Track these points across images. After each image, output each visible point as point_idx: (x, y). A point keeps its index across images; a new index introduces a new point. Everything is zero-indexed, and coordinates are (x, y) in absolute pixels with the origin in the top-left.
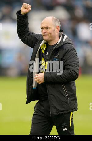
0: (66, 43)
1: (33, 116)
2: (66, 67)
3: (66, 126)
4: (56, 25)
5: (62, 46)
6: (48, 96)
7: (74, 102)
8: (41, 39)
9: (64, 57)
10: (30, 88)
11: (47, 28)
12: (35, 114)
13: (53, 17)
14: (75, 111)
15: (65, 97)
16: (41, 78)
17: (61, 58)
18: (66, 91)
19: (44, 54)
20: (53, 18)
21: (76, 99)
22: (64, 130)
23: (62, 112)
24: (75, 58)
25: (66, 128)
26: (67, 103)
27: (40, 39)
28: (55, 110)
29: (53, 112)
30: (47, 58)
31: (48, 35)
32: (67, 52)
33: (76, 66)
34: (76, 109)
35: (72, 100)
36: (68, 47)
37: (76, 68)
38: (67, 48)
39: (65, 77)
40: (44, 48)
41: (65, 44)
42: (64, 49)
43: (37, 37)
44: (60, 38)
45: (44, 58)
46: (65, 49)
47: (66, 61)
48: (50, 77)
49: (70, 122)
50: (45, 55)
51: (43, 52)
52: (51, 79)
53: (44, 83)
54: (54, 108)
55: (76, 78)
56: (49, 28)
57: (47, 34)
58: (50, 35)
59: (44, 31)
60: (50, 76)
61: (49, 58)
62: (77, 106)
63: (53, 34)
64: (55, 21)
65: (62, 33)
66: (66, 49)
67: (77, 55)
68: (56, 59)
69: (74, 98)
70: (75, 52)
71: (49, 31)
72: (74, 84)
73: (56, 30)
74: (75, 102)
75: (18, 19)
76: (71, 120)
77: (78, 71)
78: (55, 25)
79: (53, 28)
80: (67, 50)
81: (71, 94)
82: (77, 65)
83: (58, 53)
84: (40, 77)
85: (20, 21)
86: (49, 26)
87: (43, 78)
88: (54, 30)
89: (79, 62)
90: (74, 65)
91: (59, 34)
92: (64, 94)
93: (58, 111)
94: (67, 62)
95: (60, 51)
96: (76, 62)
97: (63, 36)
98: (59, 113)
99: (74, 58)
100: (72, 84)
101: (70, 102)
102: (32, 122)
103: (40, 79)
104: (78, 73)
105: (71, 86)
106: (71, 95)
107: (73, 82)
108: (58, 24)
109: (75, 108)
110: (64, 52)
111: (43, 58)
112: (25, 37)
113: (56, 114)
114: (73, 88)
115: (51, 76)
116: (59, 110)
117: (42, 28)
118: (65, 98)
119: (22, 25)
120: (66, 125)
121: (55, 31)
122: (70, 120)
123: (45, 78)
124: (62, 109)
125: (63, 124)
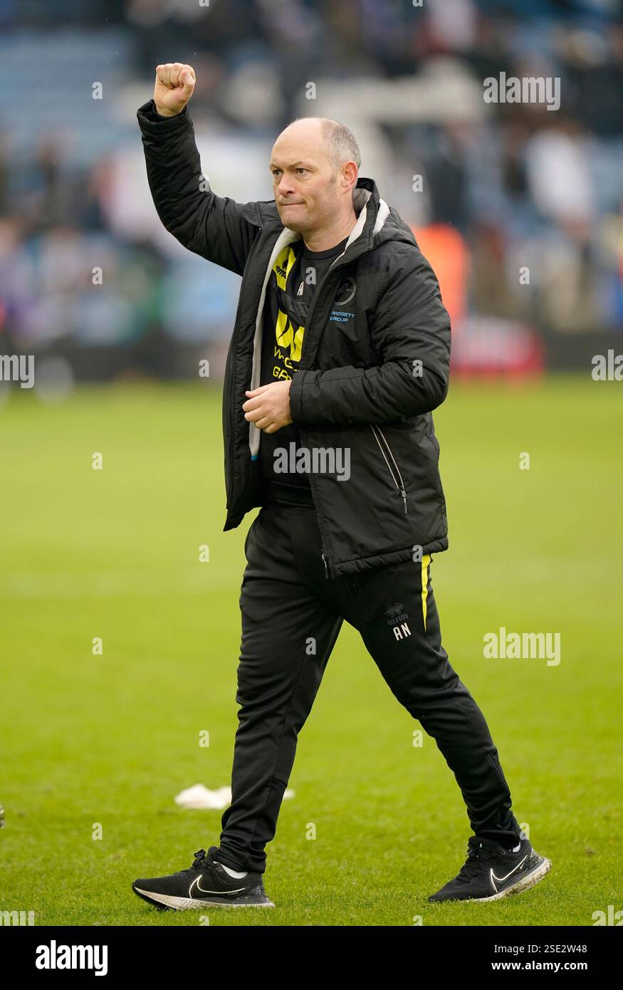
0: (386, 242)
1: (243, 586)
2: (390, 348)
3: (406, 616)
4: (341, 158)
5: (369, 251)
6: (309, 486)
7: (432, 507)
8: (272, 227)
9: (378, 302)
10: (238, 457)
11: (301, 170)
12: (251, 573)
13: (325, 120)
14: (437, 551)
15: (391, 489)
16: (274, 404)
17: (366, 307)
18: (390, 460)
19: (286, 292)
20: (330, 124)
21: (438, 498)
22: (398, 635)
23: (378, 558)
24: (431, 310)
25: (405, 628)
26: (400, 516)
27: (266, 226)
28: (346, 547)
29: (337, 558)
30: (302, 311)
31: (303, 202)
32: (395, 281)
33: (437, 343)
34: (442, 541)
35: (421, 501)
36: (398, 255)
37: (438, 356)
38: (392, 263)
39: (384, 397)
40: (285, 264)
41: (382, 242)
42: (378, 269)
43: (251, 216)
44: (357, 217)
45: (285, 311)
46: (383, 267)
47: (392, 322)
48: (316, 399)
49: (424, 596)
50: (289, 298)
51: (282, 283)
52: (321, 408)
53: (289, 426)
54: (342, 541)
55: (435, 398)
56: (310, 170)
57: (297, 196)
58: (310, 202)
59: (286, 182)
60: (316, 395)
61: (311, 310)
62: (445, 527)
63: (325, 198)
64: (338, 139)
65: (369, 194)
66: (388, 268)
67: (439, 296)
68: (345, 314)
69: (430, 492)
70: (431, 281)
71: (307, 184)
72: (430, 426)
73: (340, 178)
74: (437, 511)
75: (148, 143)
76: (425, 589)
77: (444, 366)
78: (337, 157)
79: (326, 171)
80: (393, 271)
81: (419, 471)
82: (440, 339)
83: (350, 285)
84: (272, 398)
85: (157, 149)
86: (308, 161)
87: (286, 403)
88: (333, 181)
89: (450, 329)
90: (426, 339)
91: (355, 199)
92: (384, 476)
93: (361, 550)
94: (396, 325)
95: (361, 279)
96: (436, 329)
97: (374, 207)
98: (362, 564)
99: (429, 306)
100: (420, 428)
101: (414, 512)
102: (245, 616)
103: (269, 412)
104: (446, 379)
105: (412, 436)
106: (418, 478)
107: (424, 420)
108: (349, 152)
109: (436, 538)
110: (379, 279)
111: (280, 313)
112: (195, 222)
113: (350, 566)
114: (424, 444)
115: (323, 395)
116: (362, 546)
117: (277, 171)
118: (391, 493)
119: (169, 165)
120: (403, 611)
121: (338, 183)
122: (420, 591)
123: (293, 404)
124: (378, 544)
125: (391, 611)
